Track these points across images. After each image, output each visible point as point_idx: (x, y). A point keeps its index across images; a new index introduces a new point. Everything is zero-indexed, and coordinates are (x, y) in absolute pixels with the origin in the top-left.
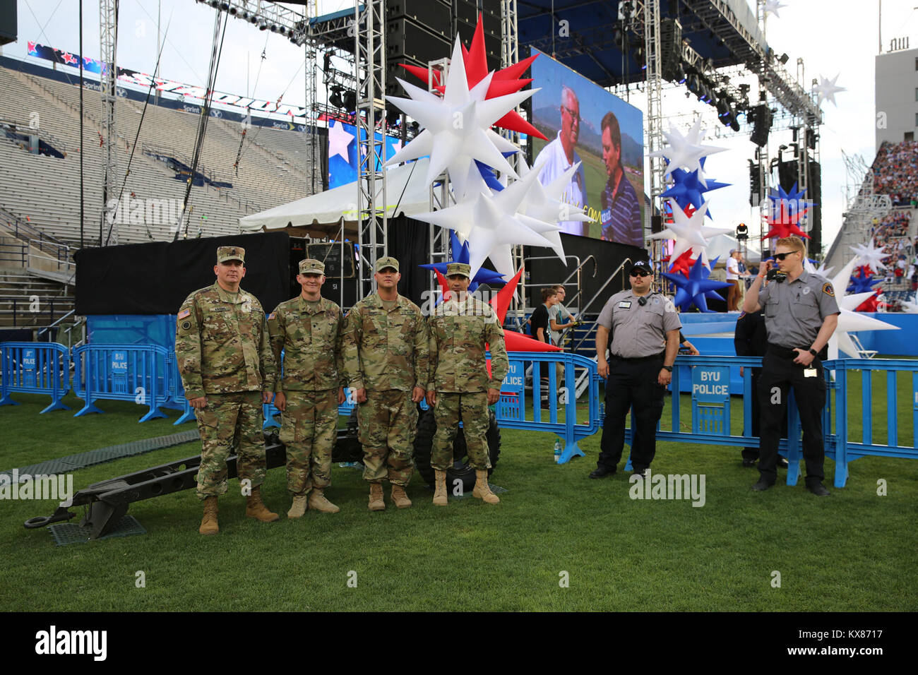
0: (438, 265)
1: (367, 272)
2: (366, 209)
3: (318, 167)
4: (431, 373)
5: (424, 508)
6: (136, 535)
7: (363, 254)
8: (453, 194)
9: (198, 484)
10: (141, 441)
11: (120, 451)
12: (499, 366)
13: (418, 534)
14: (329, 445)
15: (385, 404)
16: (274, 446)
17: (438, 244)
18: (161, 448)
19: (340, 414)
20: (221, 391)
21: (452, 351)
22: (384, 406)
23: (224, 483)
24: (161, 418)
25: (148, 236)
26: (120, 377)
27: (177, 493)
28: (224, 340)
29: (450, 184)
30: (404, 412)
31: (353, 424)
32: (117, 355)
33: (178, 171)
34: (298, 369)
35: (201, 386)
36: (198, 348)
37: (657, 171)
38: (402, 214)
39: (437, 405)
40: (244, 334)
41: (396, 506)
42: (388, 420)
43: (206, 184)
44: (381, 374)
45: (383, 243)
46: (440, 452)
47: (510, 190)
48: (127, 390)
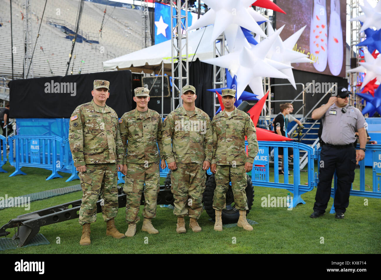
0: (218, 90)
1: (177, 94)
2: (176, 56)
3: (149, 31)
4: (214, 153)
5: (209, 232)
6: (44, 245)
7: (175, 84)
8: (227, 47)
9: (80, 216)
10: (47, 191)
11: (35, 196)
12: (252, 149)
13: (205, 247)
14: (155, 193)
15: (188, 171)
16: (123, 195)
17: (219, 77)
18: (59, 195)
19: (161, 176)
20: (94, 162)
21: (225, 141)
22: (187, 172)
23: (95, 216)
24: (59, 178)
25: (50, 72)
26: (35, 154)
27: (67, 221)
28: (97, 133)
29: (226, 41)
30: (199, 176)
31: (168, 182)
32: (33, 141)
33: (67, 34)
34: (136, 151)
35: (83, 159)
36: (82, 137)
37: (355, 30)
38: (198, 59)
39: (216, 173)
40: (108, 131)
41: (192, 231)
42: (189, 181)
43: (84, 42)
44: (186, 154)
45: (186, 77)
46: (218, 200)
47: (261, 45)
48: (39, 162)
